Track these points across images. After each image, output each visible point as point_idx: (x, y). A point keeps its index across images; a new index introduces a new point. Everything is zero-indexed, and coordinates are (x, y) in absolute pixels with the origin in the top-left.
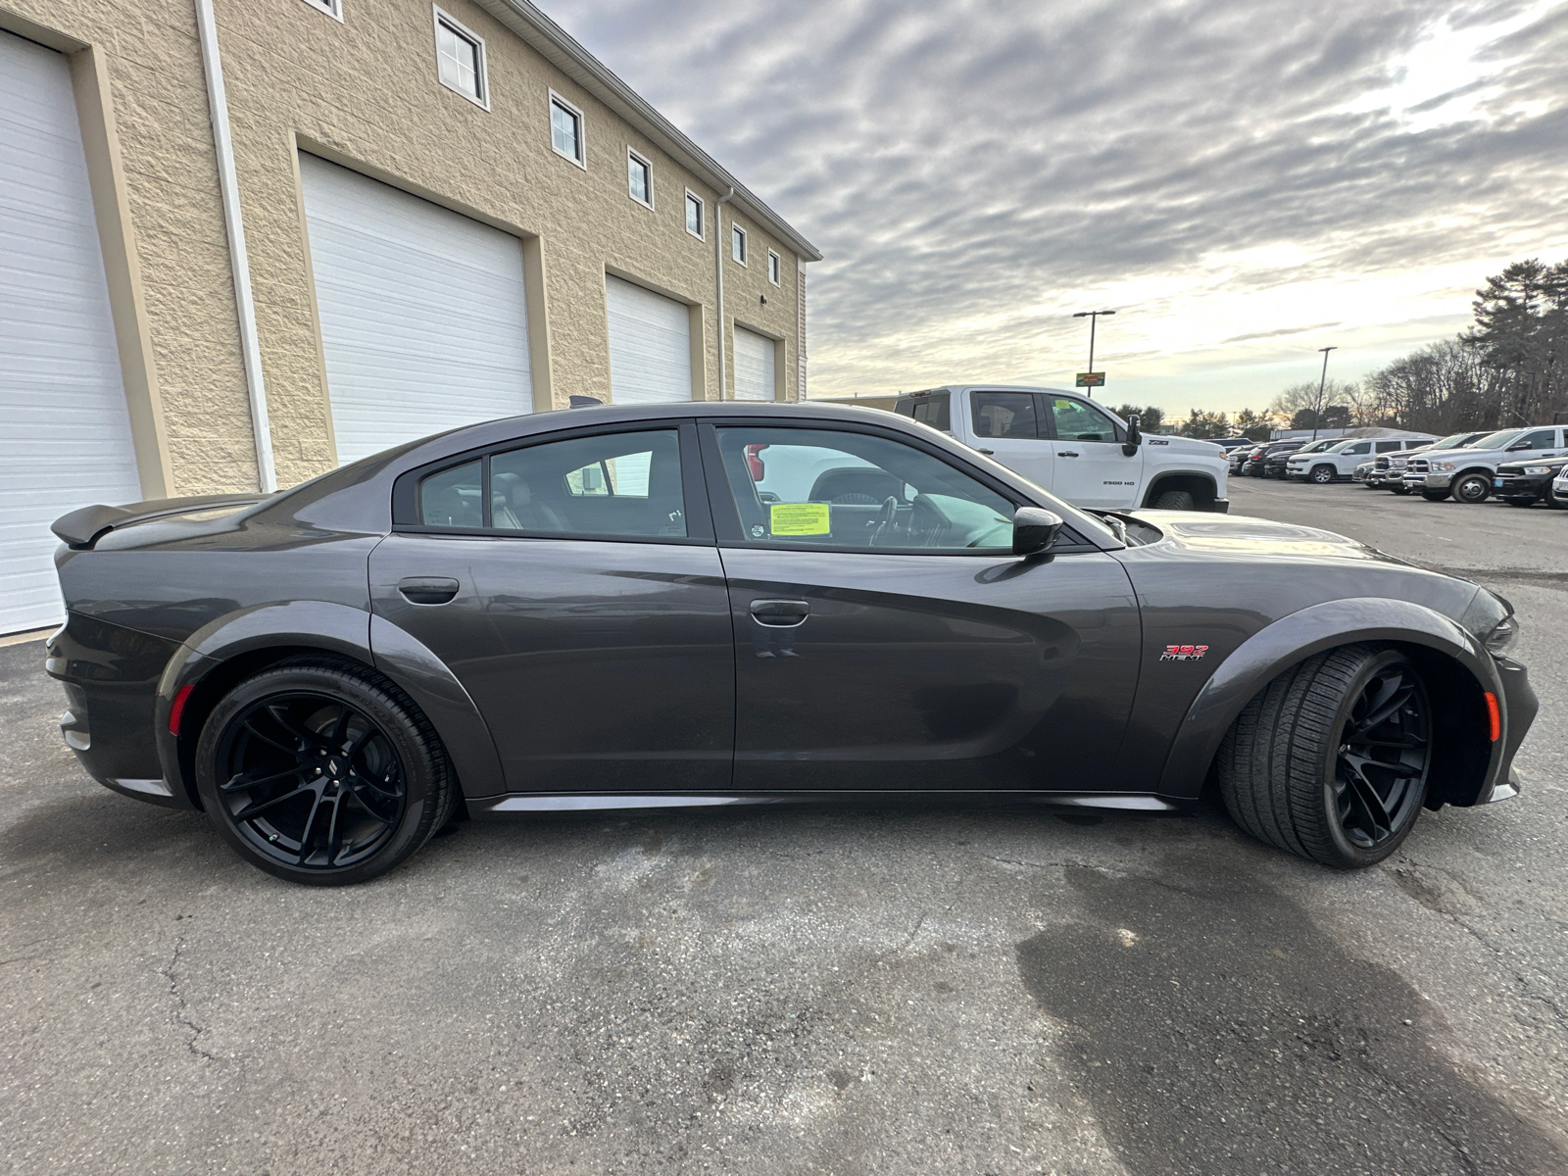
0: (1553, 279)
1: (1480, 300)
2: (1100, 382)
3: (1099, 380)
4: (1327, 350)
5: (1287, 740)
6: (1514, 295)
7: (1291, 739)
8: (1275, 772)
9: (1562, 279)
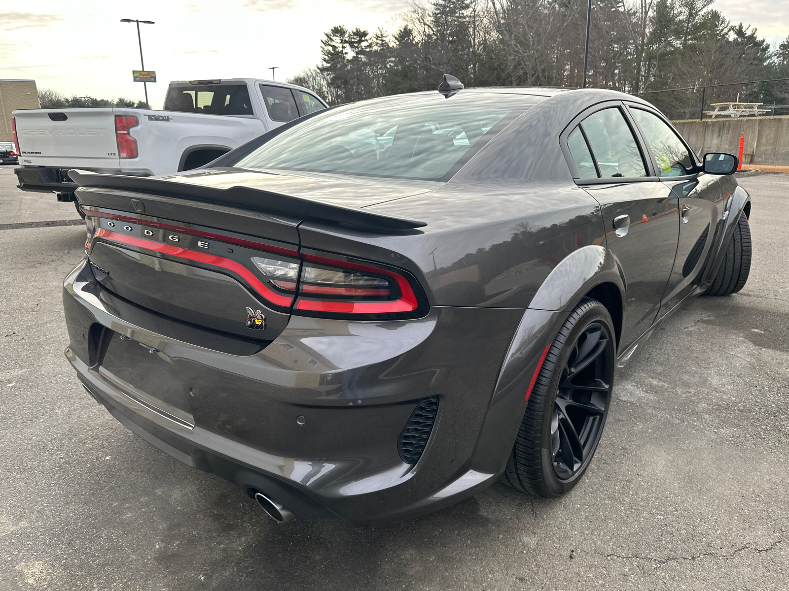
0: (352, 38)
1: (323, 45)
2: (153, 79)
3: (151, 77)
4: (273, 68)
5: (740, 245)
6: (337, 45)
7: (742, 244)
8: (736, 259)
9: (356, 39)
